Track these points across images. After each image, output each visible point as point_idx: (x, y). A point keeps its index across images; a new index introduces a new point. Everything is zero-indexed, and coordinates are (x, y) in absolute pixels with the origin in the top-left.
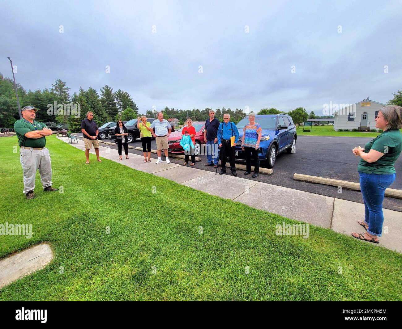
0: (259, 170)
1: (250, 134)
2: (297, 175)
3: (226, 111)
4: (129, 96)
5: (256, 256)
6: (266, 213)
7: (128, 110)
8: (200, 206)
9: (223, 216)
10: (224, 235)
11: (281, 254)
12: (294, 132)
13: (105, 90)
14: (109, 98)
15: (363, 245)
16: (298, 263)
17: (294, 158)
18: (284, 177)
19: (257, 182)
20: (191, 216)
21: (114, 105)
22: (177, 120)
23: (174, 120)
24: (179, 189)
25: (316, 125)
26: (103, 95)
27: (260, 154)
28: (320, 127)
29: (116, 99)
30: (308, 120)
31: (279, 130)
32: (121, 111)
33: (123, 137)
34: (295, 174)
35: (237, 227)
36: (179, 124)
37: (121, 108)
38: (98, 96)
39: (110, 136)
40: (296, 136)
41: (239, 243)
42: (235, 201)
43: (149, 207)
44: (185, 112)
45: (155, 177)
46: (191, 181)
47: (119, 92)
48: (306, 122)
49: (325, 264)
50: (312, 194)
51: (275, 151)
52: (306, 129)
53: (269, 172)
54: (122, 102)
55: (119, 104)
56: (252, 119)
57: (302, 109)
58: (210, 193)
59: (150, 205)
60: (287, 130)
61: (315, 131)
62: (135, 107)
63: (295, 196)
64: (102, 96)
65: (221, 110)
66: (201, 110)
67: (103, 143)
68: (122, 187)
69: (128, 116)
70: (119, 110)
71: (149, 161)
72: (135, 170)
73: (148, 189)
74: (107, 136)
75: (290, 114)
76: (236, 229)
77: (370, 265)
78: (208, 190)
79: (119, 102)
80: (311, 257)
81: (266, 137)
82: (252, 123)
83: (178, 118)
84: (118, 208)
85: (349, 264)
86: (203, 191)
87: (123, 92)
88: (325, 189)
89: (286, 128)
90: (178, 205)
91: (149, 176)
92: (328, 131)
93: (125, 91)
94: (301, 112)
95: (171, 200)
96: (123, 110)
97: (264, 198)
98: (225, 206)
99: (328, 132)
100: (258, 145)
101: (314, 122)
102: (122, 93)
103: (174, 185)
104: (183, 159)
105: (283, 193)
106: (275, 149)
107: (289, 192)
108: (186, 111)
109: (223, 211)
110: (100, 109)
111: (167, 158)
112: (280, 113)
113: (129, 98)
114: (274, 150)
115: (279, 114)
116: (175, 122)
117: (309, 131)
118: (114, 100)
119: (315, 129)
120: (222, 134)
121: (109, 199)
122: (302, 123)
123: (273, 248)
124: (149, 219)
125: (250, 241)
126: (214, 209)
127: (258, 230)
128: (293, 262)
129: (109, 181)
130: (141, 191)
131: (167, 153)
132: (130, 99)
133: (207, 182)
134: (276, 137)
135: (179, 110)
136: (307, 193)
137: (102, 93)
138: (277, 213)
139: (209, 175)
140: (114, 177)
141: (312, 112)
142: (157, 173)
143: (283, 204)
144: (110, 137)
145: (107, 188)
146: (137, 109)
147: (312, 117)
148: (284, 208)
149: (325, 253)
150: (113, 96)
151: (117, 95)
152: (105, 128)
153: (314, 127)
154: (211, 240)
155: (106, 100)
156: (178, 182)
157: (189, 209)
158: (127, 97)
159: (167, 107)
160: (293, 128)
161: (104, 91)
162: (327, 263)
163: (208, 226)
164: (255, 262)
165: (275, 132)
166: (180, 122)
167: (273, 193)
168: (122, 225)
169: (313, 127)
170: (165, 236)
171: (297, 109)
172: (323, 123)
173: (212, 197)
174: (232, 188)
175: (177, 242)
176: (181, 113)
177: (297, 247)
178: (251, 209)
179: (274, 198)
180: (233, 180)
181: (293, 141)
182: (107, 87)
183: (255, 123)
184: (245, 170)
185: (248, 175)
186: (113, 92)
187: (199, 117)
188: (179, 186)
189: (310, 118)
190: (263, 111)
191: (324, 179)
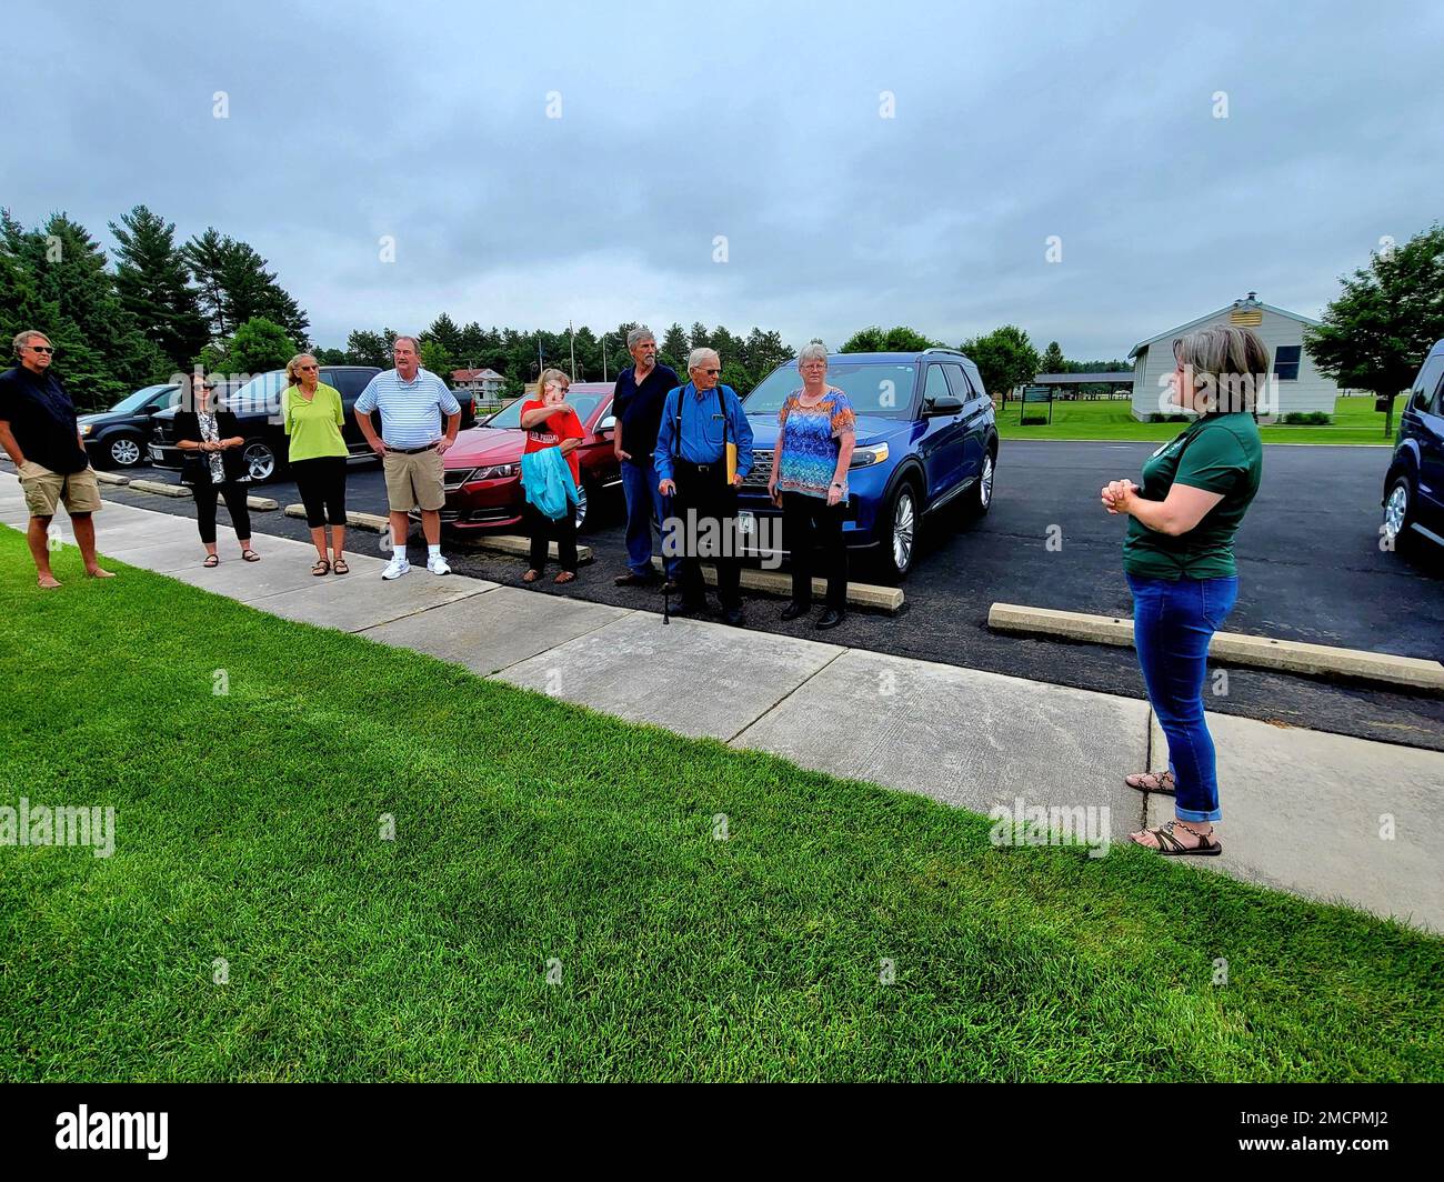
0: (848, 596)
1: (804, 435)
2: (1003, 612)
3: (707, 339)
4: (257, 262)
5: (827, 1018)
6: (876, 794)
7: (255, 326)
8: (574, 783)
9: (678, 824)
10: (680, 924)
11: (945, 995)
12: (987, 426)
13: (136, 229)
14: (160, 267)
15: (1271, 910)
16: (1018, 1031)
17: (986, 535)
18: (950, 622)
19: (839, 649)
20: (529, 841)
21: (186, 300)
22: (495, 375)
23: (480, 376)
24: (480, 704)
25: (1067, 398)
26: (128, 252)
27: (849, 526)
28: (1082, 405)
29: (192, 274)
30: (1039, 379)
31: (926, 418)
32: (224, 332)
33: (214, 456)
34: (996, 607)
35: (746, 877)
36: (502, 395)
37: (224, 320)
38: (101, 256)
39: (157, 452)
40: (994, 441)
41: (749, 964)
42: (740, 745)
43: (321, 813)
44: (527, 340)
45: (369, 647)
46: (540, 658)
47: (210, 240)
48: (1028, 386)
49: (1132, 1021)
50: (1063, 691)
51: (913, 510)
52: (1031, 415)
53: (887, 602)
54: (226, 288)
55: (212, 298)
56: (814, 370)
57: (1017, 334)
58: (628, 713)
59: (327, 796)
60: (960, 417)
61: (1064, 420)
62: (293, 313)
63: (996, 705)
64: (121, 260)
65: (688, 331)
66: (598, 333)
67: (125, 488)
68: (195, 707)
69: (256, 355)
70: (215, 329)
71: (339, 569)
72: (271, 620)
73: (324, 716)
74: (144, 452)
75: (968, 352)
76: (740, 887)
77: (1307, 999)
78: (617, 702)
79: (209, 289)
80: (1073, 992)
81: (875, 450)
82: (813, 389)
83: (499, 365)
84: (152, 831)
85: (1225, 1010)
86: (595, 707)
87: (228, 242)
88: (1112, 667)
89: (954, 409)
90: (466, 787)
91: (340, 648)
92: (1113, 421)
93: (236, 240)
94: (1012, 346)
95: (438, 763)
96: (234, 329)
97: (866, 721)
98: (692, 778)
99: (1113, 425)
100: (838, 486)
101: (1060, 385)
102: (226, 247)
103: (457, 683)
104: (508, 554)
105: (948, 694)
106: (912, 502)
107: (971, 688)
108: (535, 338)
109: (679, 800)
110: (114, 324)
111: (434, 550)
112: (930, 346)
113: (260, 270)
114: (907, 507)
115: (926, 352)
116: (485, 386)
117: (1041, 421)
118: (187, 280)
119: (1064, 415)
120: (679, 439)
121: (109, 782)
122: (1015, 390)
123: (907, 968)
124: (316, 878)
125: (802, 946)
126: (637, 795)
127: (840, 884)
128: (997, 1030)
129: (126, 683)
130: (288, 727)
131: (432, 528)
132: (263, 276)
133: (616, 662)
134: (914, 448)
135: (500, 332)
136: (1044, 686)
137: (119, 245)
138: (921, 791)
139: (623, 628)
140: (159, 663)
141: (1054, 348)
142: (383, 630)
143: (949, 746)
144: (160, 457)
145: (111, 725)
146: (305, 324)
147: (1055, 365)
148: (953, 762)
149: (1129, 966)
150: (178, 260)
151: (199, 256)
152: (138, 412)
153: (1059, 407)
154: (615, 960)
155: (142, 279)
156: (478, 669)
157: (519, 804)
158: (250, 267)
159: (444, 318)
160: (983, 409)
161: (130, 234)
162: (1138, 1013)
163: (606, 886)
164: (822, 1053)
165: (910, 429)
166: (507, 384)
167: (907, 696)
168: (166, 922)
169: (1056, 405)
170: (384, 962)
171: (995, 334)
172: (1093, 389)
173: (634, 734)
174: (726, 682)
175: (448, 992)
176: (509, 346)
177: (1012, 951)
178: (809, 779)
179: (910, 719)
180: (732, 644)
181: (982, 466)
182: (146, 217)
183: (827, 388)
184: (786, 598)
185: (800, 620)
186: (178, 242)
187: (591, 363)
188: (480, 689)
189: (1044, 372)
190: (861, 337)
191: (1107, 621)
